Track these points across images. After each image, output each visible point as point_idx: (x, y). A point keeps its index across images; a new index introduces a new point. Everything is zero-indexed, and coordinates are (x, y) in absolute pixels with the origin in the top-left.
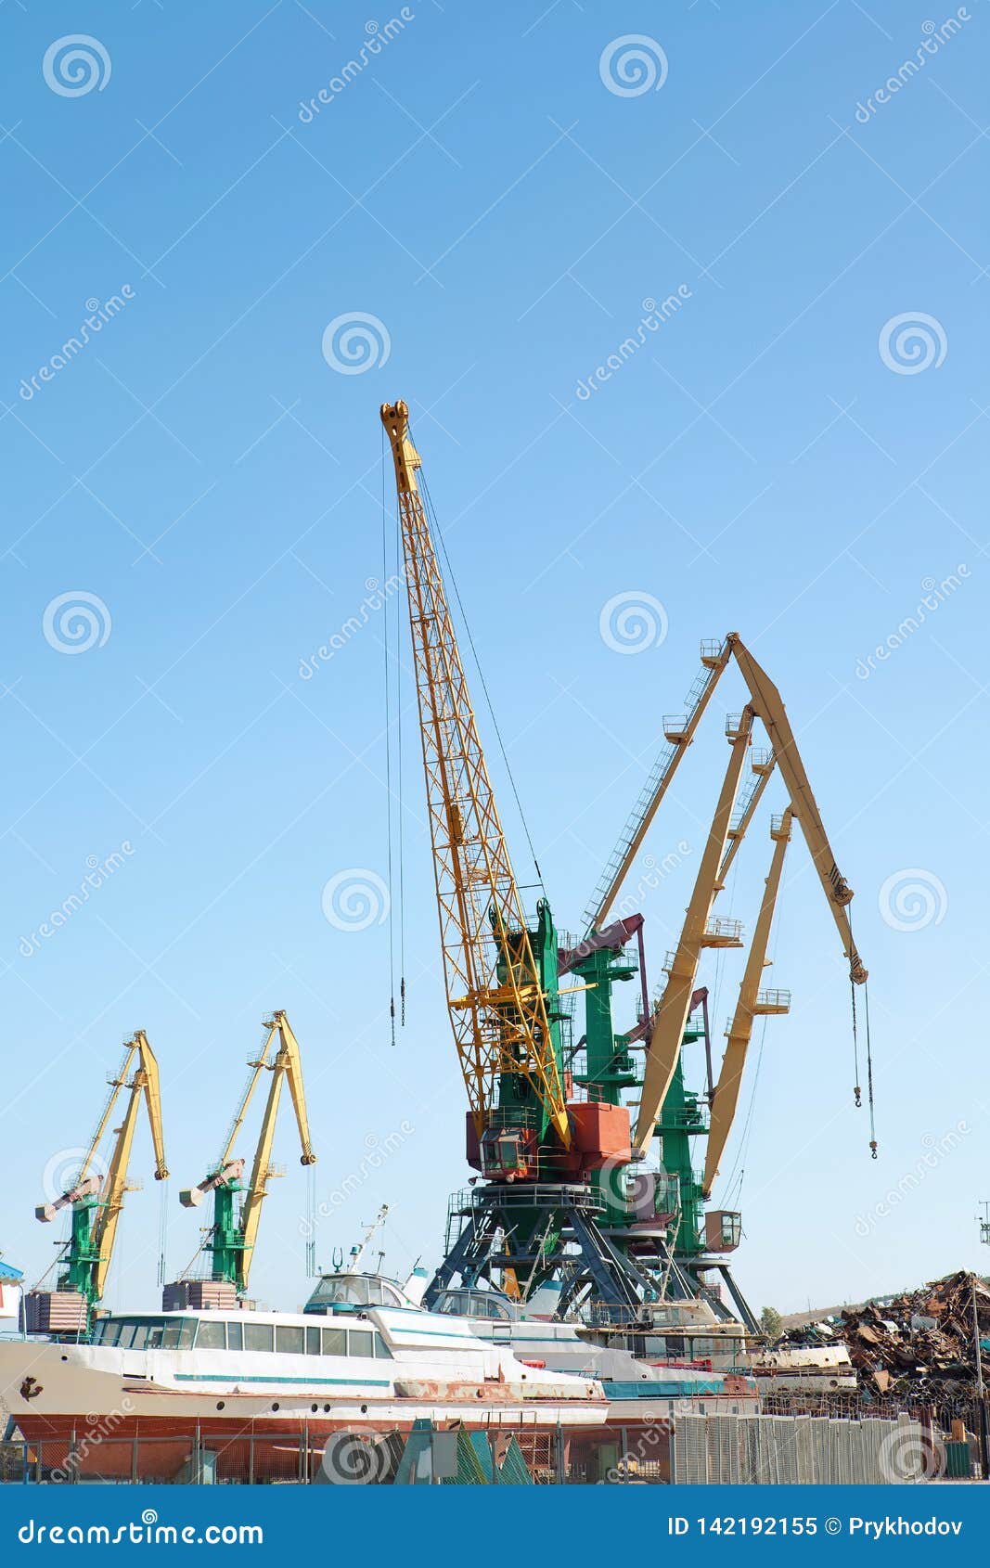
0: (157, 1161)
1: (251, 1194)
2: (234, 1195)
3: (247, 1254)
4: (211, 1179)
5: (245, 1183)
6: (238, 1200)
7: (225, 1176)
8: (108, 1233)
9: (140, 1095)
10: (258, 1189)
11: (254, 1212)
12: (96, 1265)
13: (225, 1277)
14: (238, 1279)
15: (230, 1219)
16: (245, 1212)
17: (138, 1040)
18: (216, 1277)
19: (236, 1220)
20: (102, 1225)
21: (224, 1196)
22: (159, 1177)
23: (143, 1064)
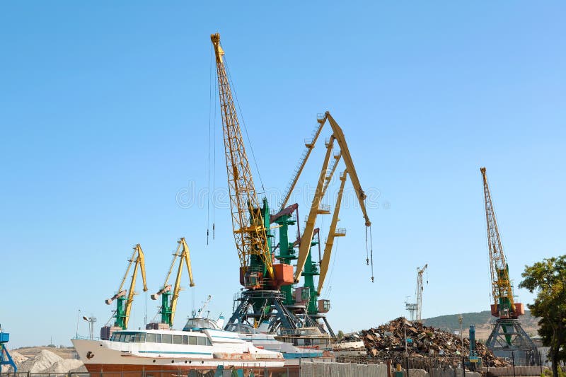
0: (144, 286)
1: (174, 296)
2: (168, 296)
3: (173, 315)
4: (161, 291)
5: (172, 292)
6: (170, 298)
7: (165, 290)
8: (128, 308)
10: (176, 294)
11: (175, 301)
12: (125, 318)
13: (166, 322)
14: (170, 322)
15: (167, 304)
16: (172, 301)
17: (137, 247)
18: (163, 322)
19: (169, 304)
20: (127, 305)
21: (165, 296)
22: (144, 290)
23: (139, 255)
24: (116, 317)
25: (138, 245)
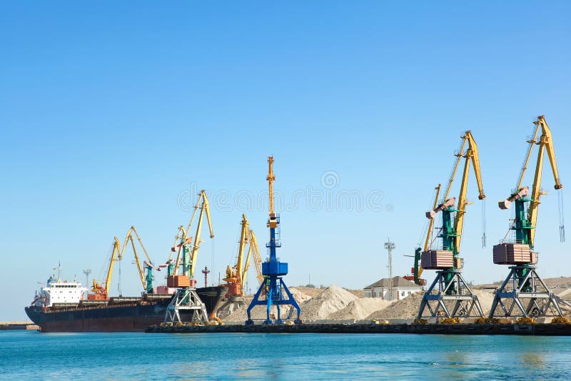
0: (480, 191)
1: (532, 203)
2: (525, 203)
3: (532, 231)
4: (513, 196)
5: (529, 197)
6: (526, 206)
7: (521, 194)
8: (459, 224)
9: (470, 161)
10: (536, 200)
11: (534, 211)
12: (455, 238)
13: (523, 242)
14: (529, 242)
15: (523, 215)
16: (530, 212)
18: (519, 241)
19: (526, 214)
20: (456, 220)
21: (519, 204)
22: (481, 198)
23: (470, 146)
24: (441, 236)
25: (467, 133)
